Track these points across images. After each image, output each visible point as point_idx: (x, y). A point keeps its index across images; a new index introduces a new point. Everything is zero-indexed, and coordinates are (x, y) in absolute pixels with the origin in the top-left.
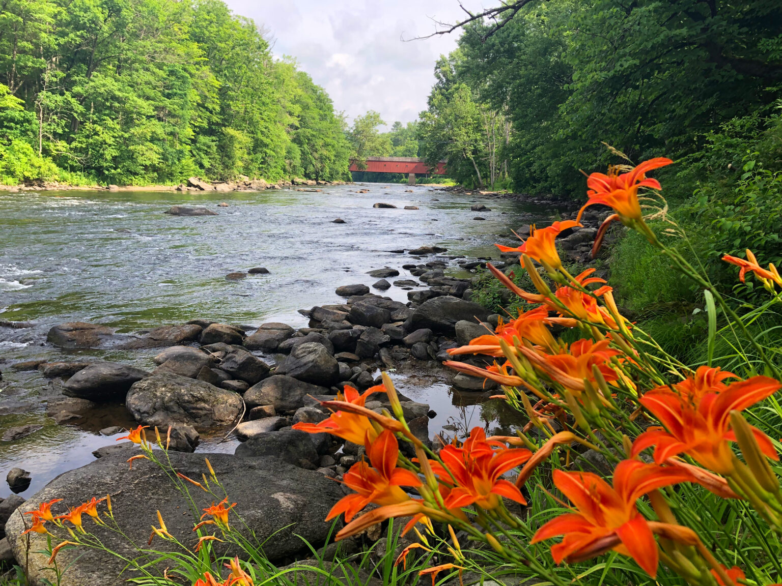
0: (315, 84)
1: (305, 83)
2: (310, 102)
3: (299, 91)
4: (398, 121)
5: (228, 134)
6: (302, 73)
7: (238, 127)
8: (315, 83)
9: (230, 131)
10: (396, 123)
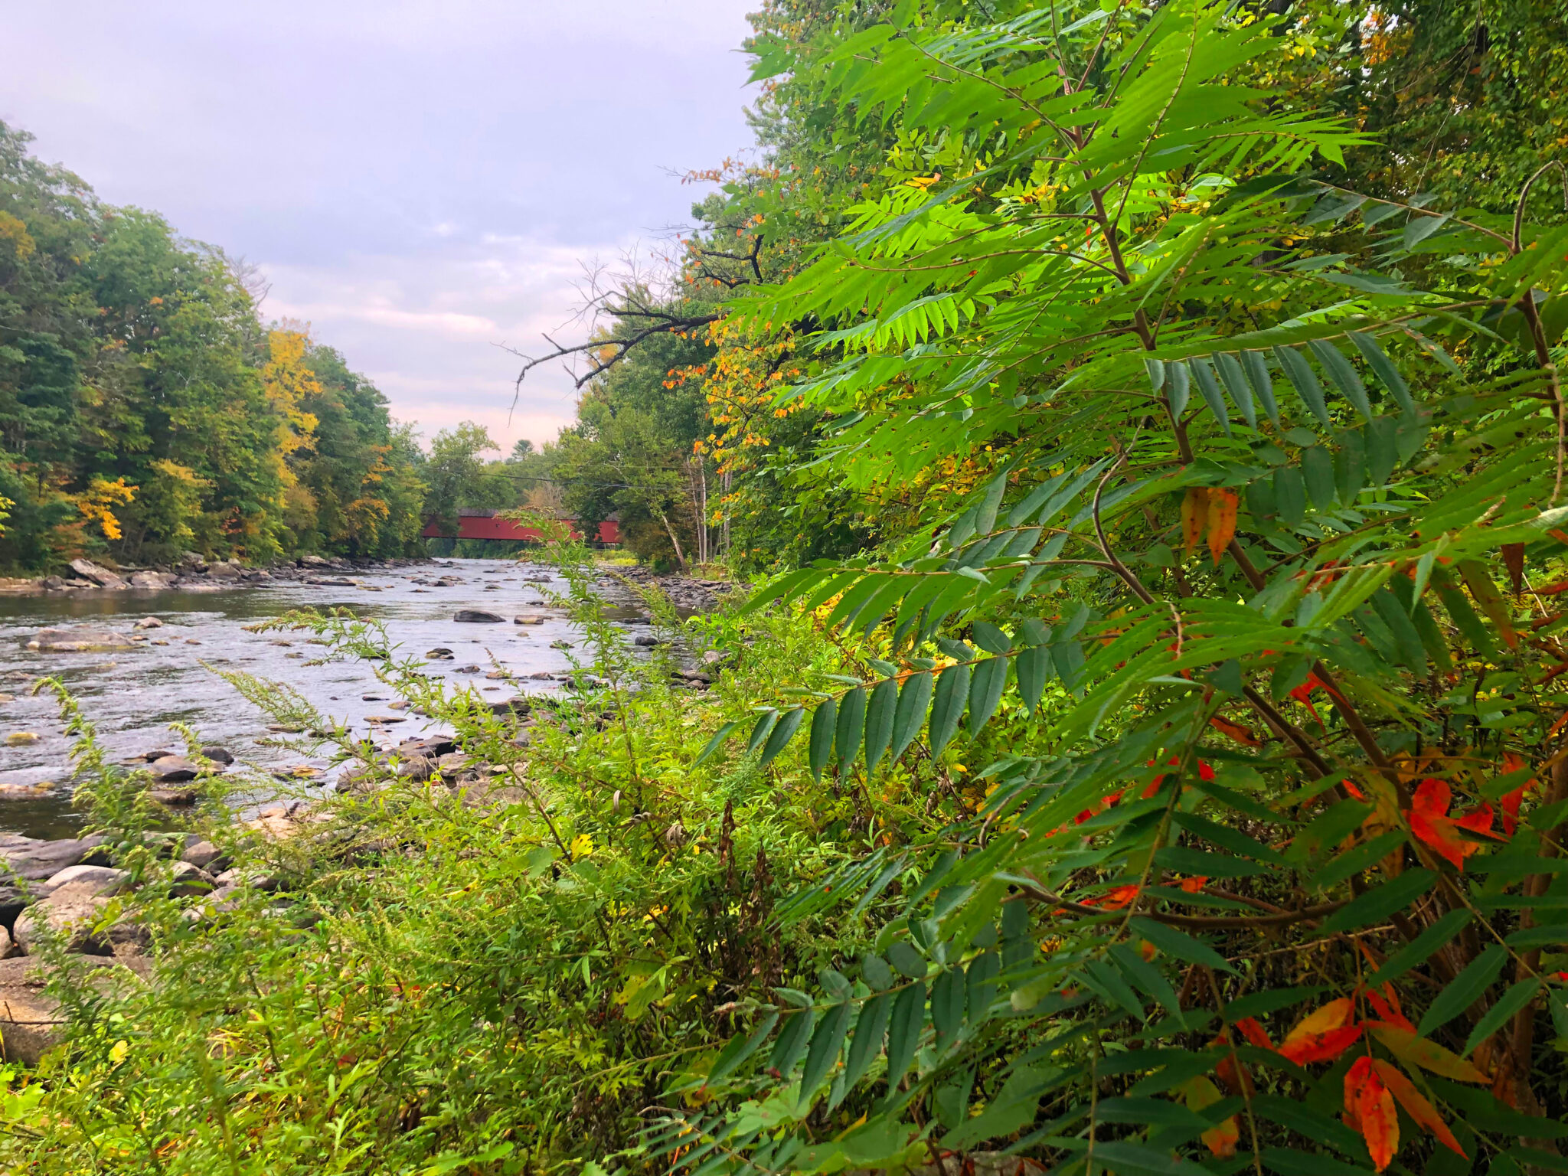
0: (351, 371)
1: (332, 371)
2: (341, 407)
3: (316, 387)
4: (524, 438)
5: (163, 471)
6: (325, 349)
7: (183, 460)
8: (352, 368)
9: (168, 467)
10: (522, 442)
